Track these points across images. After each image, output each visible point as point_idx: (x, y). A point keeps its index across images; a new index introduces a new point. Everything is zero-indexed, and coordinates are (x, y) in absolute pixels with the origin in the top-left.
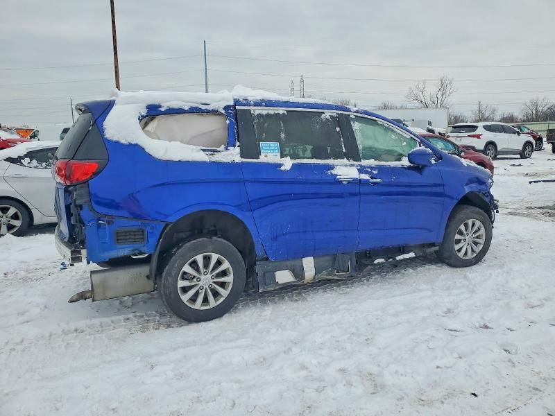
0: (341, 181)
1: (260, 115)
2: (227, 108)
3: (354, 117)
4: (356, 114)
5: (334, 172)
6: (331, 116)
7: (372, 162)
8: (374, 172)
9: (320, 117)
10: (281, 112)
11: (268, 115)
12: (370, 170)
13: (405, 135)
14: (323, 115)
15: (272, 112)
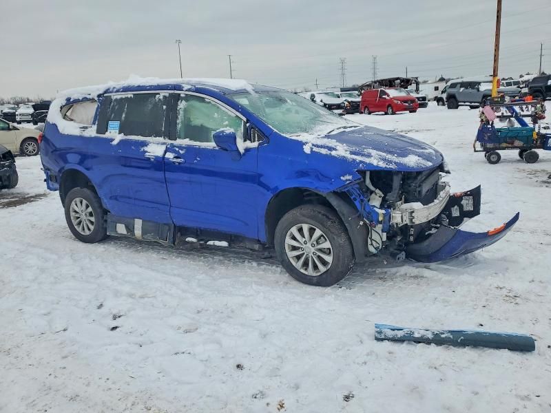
0: (149, 159)
1: (116, 100)
2: (99, 96)
3: (184, 95)
4: (187, 93)
5: (146, 149)
6: (165, 97)
7: (186, 142)
8: (180, 151)
9: (155, 97)
10: (129, 96)
11: (121, 99)
12: (177, 149)
13: (230, 113)
14: (157, 96)
15: (124, 97)
